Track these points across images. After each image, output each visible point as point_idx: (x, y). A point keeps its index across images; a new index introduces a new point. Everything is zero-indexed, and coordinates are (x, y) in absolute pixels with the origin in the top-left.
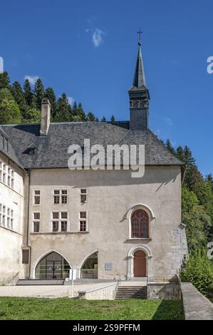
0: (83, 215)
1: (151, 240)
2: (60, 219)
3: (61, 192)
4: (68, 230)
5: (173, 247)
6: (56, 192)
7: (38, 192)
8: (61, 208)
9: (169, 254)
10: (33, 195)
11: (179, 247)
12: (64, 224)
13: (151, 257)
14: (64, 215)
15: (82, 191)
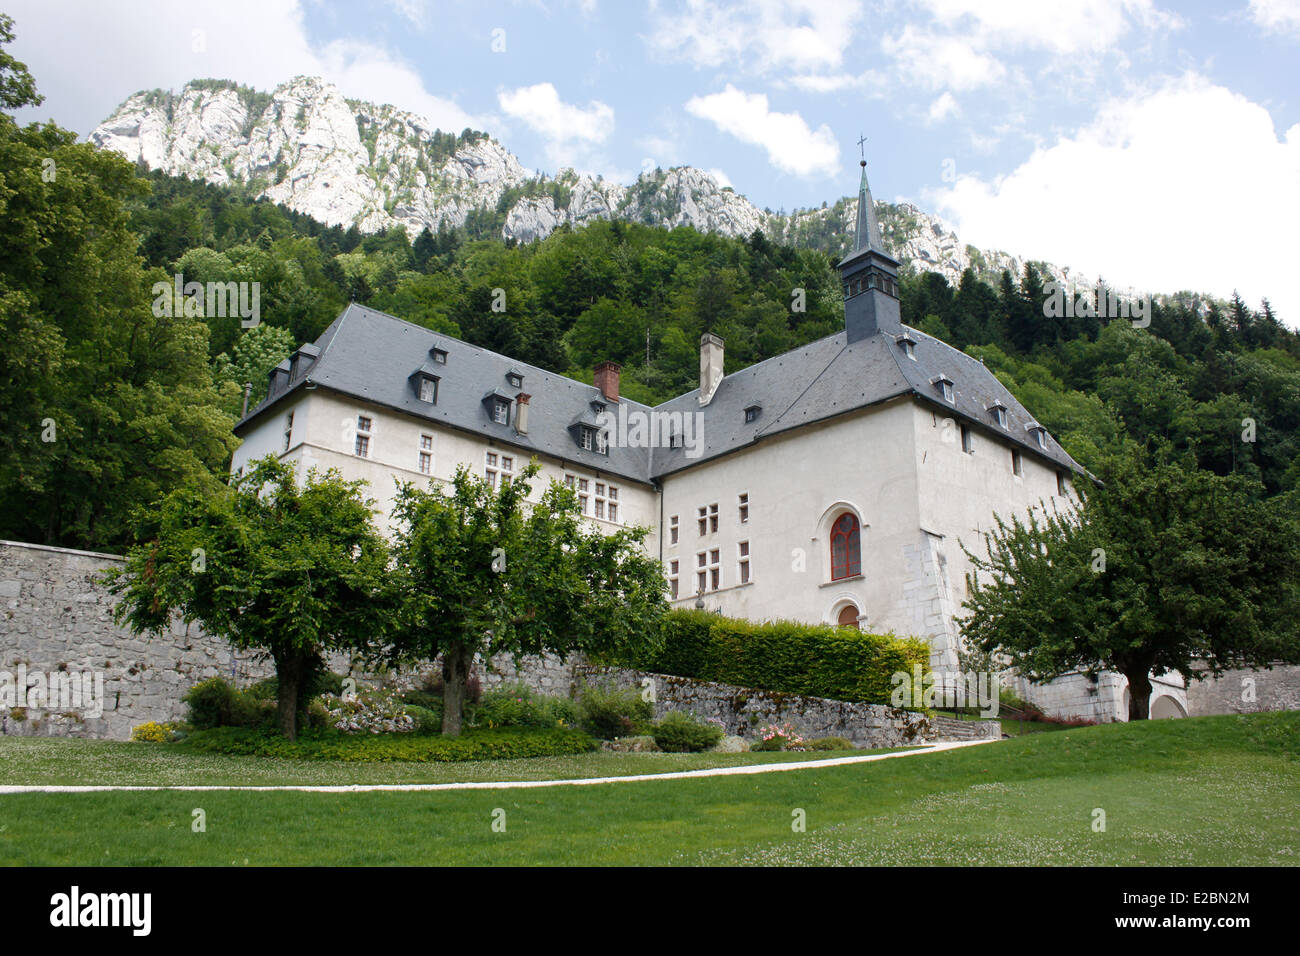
0: (744, 547)
1: (863, 578)
2: (709, 565)
3: (709, 511)
4: (721, 586)
5: (907, 587)
6: (703, 511)
7: (675, 520)
8: (708, 544)
9: (902, 604)
10: (669, 525)
11: (918, 584)
12: (715, 572)
13: (865, 618)
14: (715, 554)
15: (744, 498)
